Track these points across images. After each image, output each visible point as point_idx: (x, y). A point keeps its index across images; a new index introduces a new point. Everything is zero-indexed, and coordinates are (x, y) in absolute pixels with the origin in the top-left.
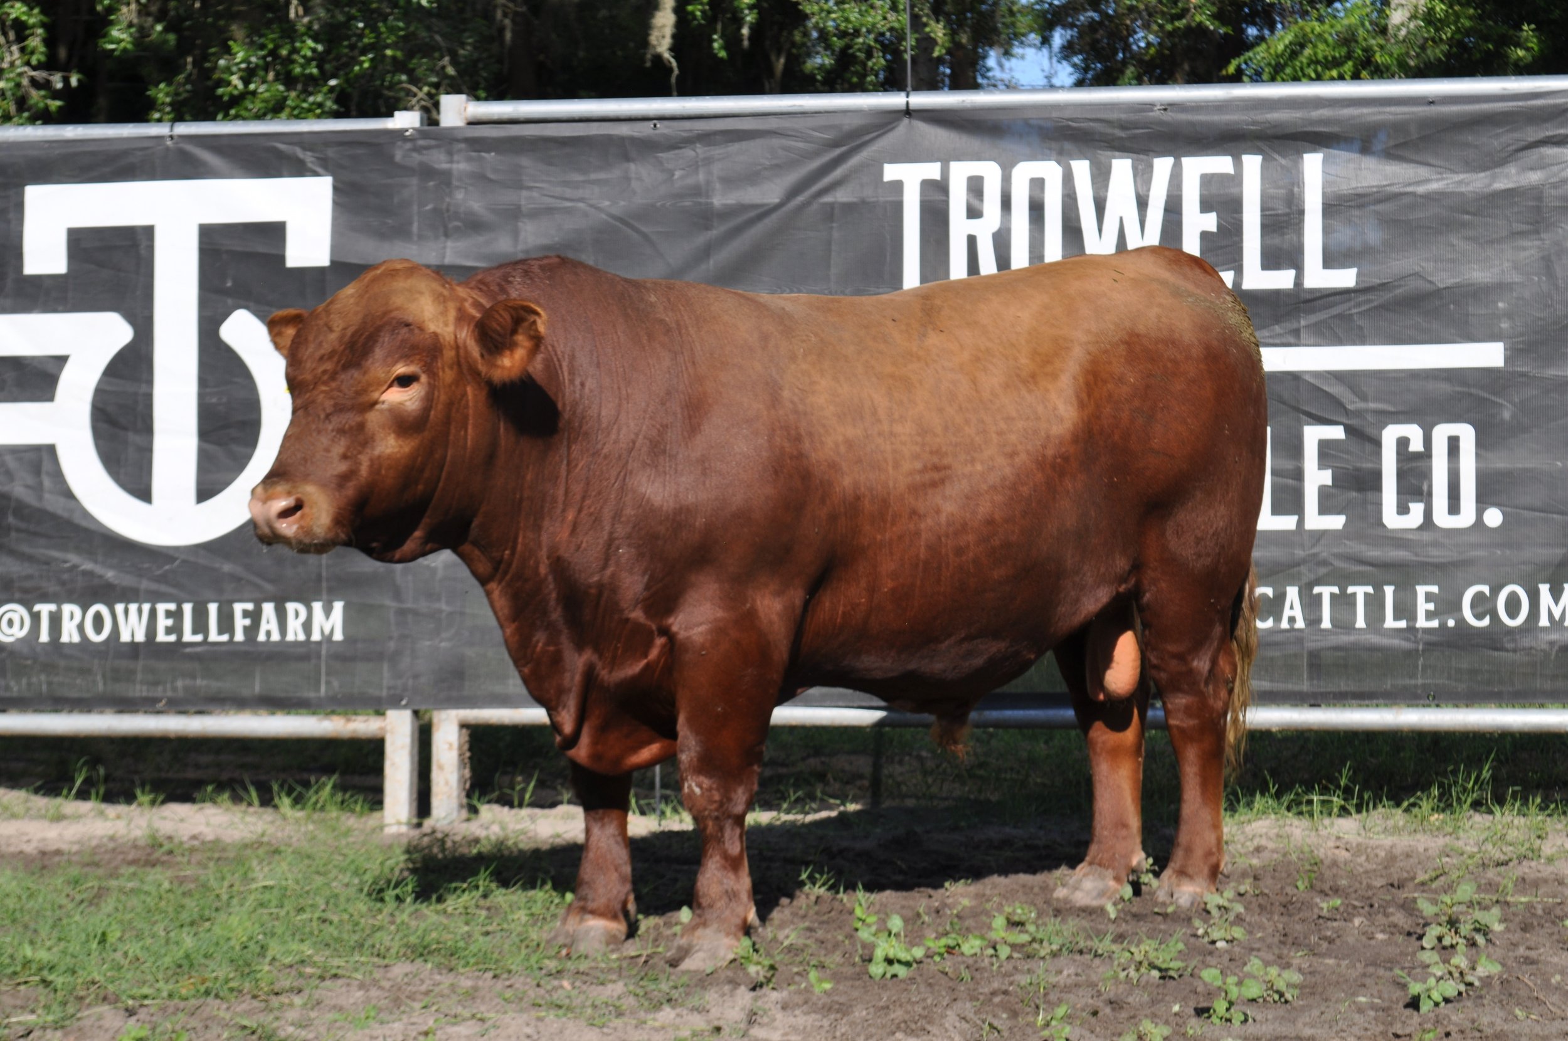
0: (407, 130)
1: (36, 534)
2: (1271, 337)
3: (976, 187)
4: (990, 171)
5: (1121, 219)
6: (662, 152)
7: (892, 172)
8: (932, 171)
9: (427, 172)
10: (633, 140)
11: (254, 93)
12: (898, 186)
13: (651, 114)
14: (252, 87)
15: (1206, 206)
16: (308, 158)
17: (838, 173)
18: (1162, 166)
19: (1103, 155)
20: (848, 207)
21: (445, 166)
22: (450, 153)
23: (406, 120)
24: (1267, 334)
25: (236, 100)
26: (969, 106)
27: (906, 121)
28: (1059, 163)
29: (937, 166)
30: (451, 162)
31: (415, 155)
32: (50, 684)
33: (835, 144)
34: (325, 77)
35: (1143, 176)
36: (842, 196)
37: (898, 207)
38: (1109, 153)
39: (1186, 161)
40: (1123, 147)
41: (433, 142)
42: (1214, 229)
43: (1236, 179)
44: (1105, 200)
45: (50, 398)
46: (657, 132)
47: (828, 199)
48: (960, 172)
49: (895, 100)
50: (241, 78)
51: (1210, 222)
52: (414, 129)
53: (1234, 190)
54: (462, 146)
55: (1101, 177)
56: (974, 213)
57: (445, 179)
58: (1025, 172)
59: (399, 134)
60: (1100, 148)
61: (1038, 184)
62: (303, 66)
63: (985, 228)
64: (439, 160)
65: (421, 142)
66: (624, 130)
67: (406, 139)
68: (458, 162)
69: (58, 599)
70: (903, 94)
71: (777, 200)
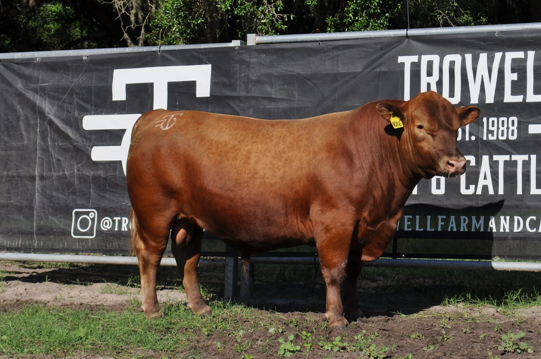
0: (236, 47)
1: (115, 192)
2: (536, 120)
3: (430, 64)
4: (435, 58)
5: (482, 76)
6: (322, 53)
7: (401, 59)
8: (415, 59)
9: (243, 62)
10: (311, 49)
11: (357, 21)
12: (403, 64)
13: (318, 39)
14: (357, 18)
15: (513, 70)
16: (203, 57)
17: (382, 60)
18: (498, 56)
19: (477, 51)
20: (385, 73)
21: (248, 60)
22: (250, 55)
23: (236, 43)
24: (535, 119)
25: (351, 24)
26: (429, 34)
27: (407, 40)
28: (461, 55)
29: (417, 57)
30: (250, 58)
31: (238, 56)
32: (119, 245)
33: (381, 49)
34: (383, 13)
35: (491, 60)
36: (383, 69)
37: (402, 73)
38: (479, 51)
39: (507, 54)
40: (483, 49)
41: (244, 51)
42: (516, 79)
43: (525, 60)
44: (476, 68)
45: (120, 145)
46: (321, 46)
47: (378, 70)
48: (425, 59)
49: (402, 32)
50: (353, 15)
51: (515, 77)
52: (238, 46)
53: (524, 64)
54: (254, 52)
55: (475, 61)
56: (430, 74)
57: (248, 65)
58: (448, 58)
59: (233, 48)
60: (476, 49)
61: (452, 63)
62: (374, 10)
63: (434, 80)
64: (246, 57)
65: (241, 51)
66: (309, 45)
67: (236, 50)
68: (253, 58)
69: (121, 215)
70: (406, 30)
71: (361, 71)
